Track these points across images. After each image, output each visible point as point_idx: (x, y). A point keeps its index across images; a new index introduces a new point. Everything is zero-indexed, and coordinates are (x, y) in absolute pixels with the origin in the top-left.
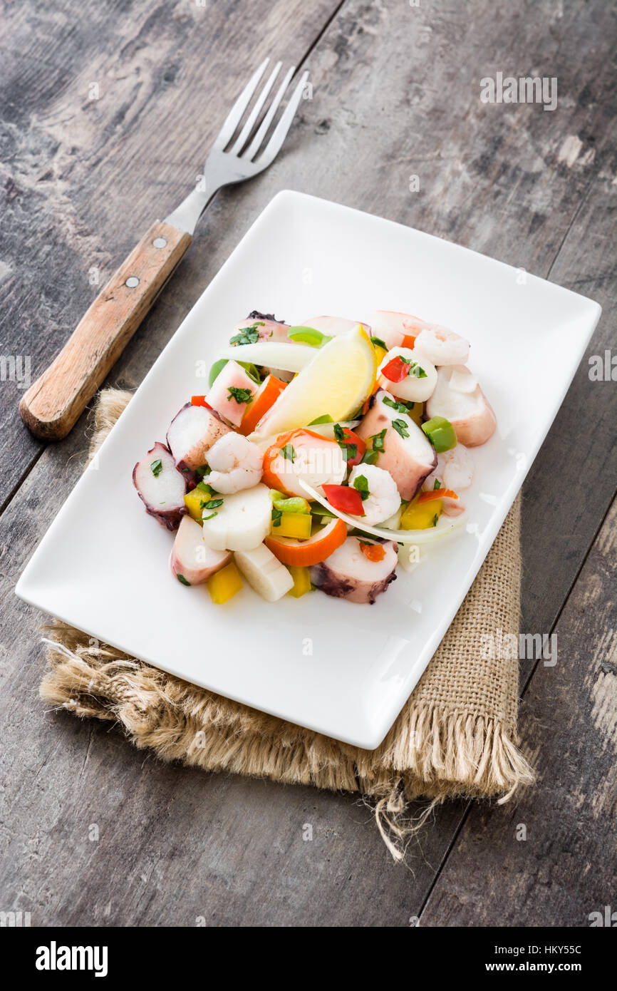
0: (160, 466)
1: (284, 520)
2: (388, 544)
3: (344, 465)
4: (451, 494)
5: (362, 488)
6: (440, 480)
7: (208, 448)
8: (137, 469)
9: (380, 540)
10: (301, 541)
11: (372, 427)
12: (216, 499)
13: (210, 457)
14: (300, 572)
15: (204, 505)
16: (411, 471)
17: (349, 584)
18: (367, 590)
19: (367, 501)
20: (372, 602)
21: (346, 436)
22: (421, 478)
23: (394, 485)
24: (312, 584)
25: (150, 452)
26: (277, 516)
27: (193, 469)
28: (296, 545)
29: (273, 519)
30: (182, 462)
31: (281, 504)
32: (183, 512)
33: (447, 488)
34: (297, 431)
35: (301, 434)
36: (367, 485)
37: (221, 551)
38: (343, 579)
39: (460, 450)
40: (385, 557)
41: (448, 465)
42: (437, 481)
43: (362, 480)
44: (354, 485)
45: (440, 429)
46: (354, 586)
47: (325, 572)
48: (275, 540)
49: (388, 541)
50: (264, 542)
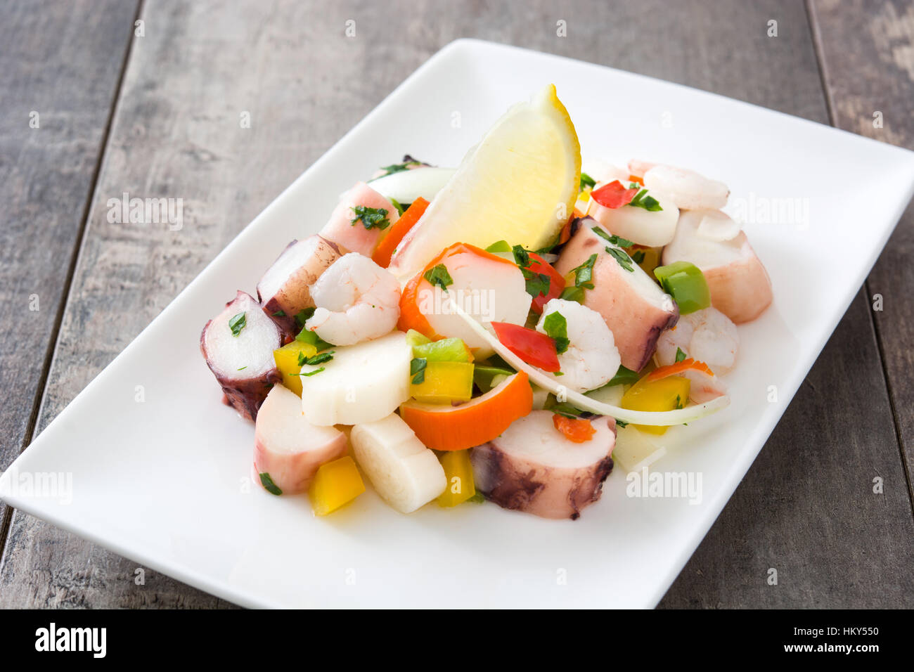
0: (243, 321)
1: (430, 374)
2: (599, 420)
3: (528, 300)
4: (702, 366)
5: (556, 333)
6: (684, 351)
7: (314, 279)
8: (207, 331)
9: (588, 415)
10: (457, 404)
11: (576, 255)
12: (325, 352)
13: (316, 292)
14: (456, 461)
15: (304, 362)
16: (636, 316)
17: (535, 479)
18: (564, 487)
19: (565, 354)
20: (575, 516)
21: (532, 260)
22: (653, 329)
23: (609, 336)
24: (477, 490)
25: (229, 304)
26: (418, 370)
27: (292, 313)
28: (449, 410)
29: (411, 374)
30: (273, 301)
31: (426, 349)
32: (272, 376)
33: (696, 360)
34: (453, 247)
35: (460, 252)
36: (564, 328)
37: (329, 427)
38: (525, 469)
39: (715, 318)
40: (595, 436)
41: (696, 332)
42: (679, 352)
43: (558, 319)
44: (545, 327)
45: (683, 274)
46: (544, 481)
47: (497, 461)
48: (416, 407)
49: (600, 416)
50: (397, 411)
